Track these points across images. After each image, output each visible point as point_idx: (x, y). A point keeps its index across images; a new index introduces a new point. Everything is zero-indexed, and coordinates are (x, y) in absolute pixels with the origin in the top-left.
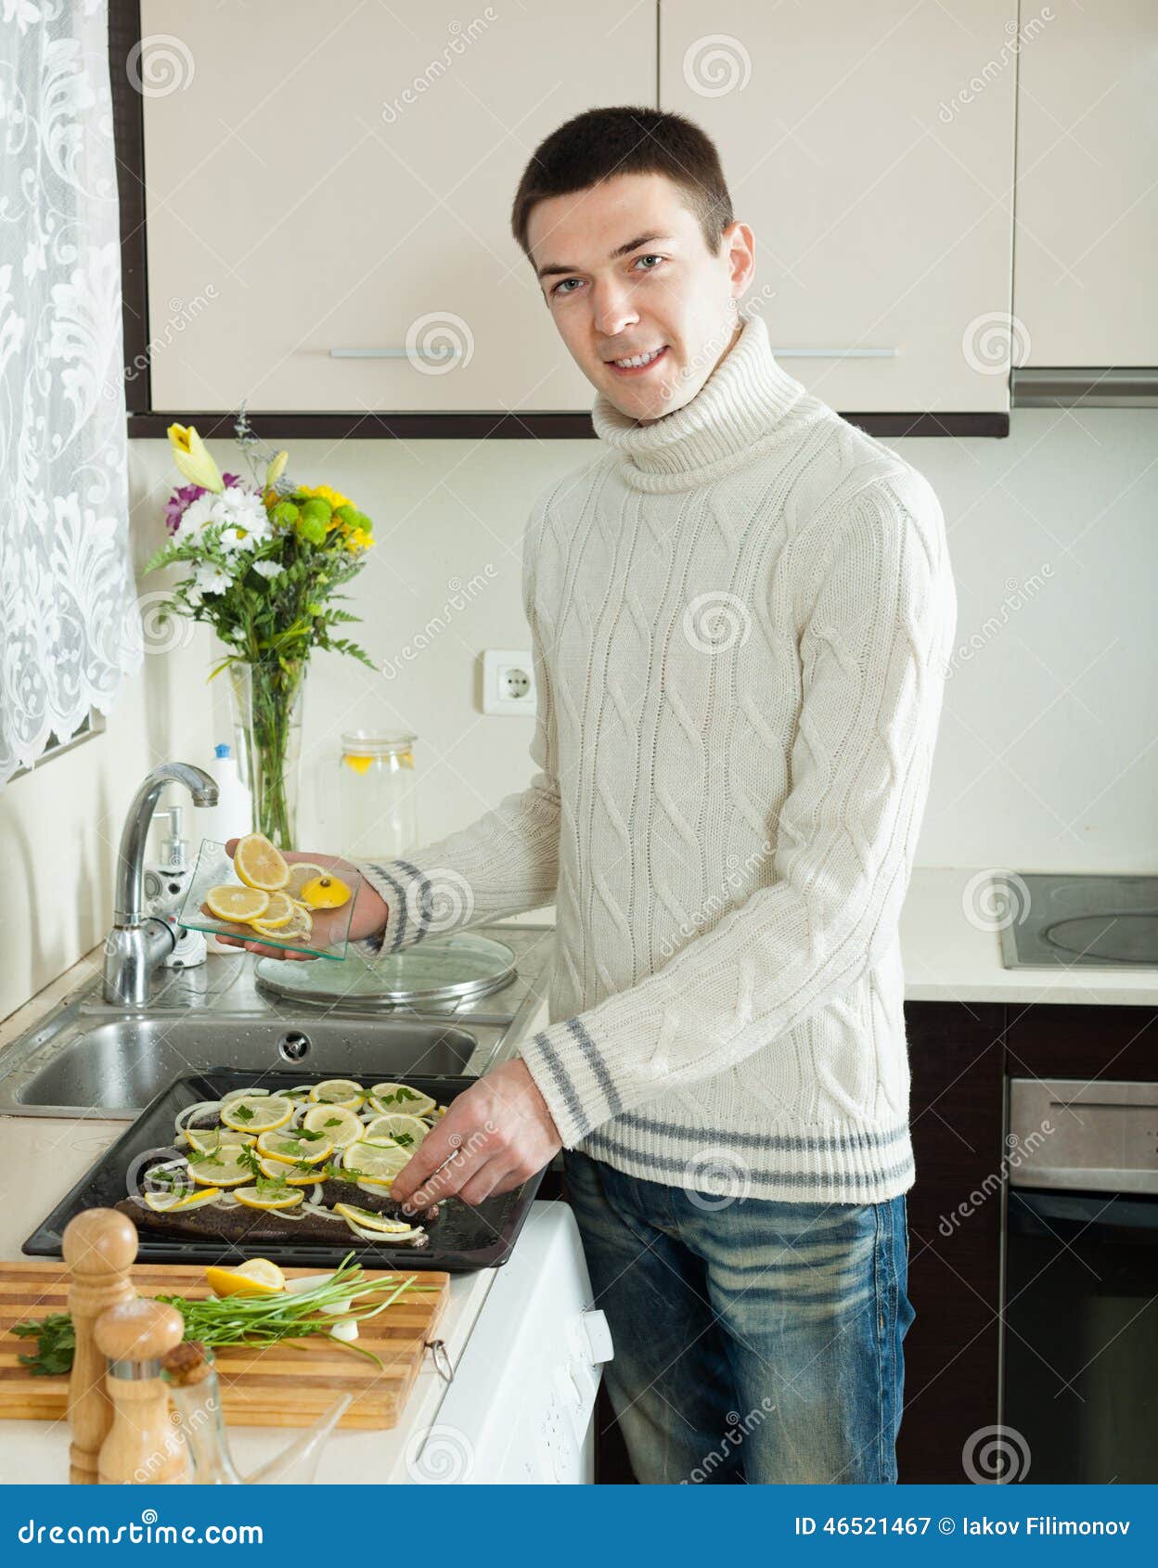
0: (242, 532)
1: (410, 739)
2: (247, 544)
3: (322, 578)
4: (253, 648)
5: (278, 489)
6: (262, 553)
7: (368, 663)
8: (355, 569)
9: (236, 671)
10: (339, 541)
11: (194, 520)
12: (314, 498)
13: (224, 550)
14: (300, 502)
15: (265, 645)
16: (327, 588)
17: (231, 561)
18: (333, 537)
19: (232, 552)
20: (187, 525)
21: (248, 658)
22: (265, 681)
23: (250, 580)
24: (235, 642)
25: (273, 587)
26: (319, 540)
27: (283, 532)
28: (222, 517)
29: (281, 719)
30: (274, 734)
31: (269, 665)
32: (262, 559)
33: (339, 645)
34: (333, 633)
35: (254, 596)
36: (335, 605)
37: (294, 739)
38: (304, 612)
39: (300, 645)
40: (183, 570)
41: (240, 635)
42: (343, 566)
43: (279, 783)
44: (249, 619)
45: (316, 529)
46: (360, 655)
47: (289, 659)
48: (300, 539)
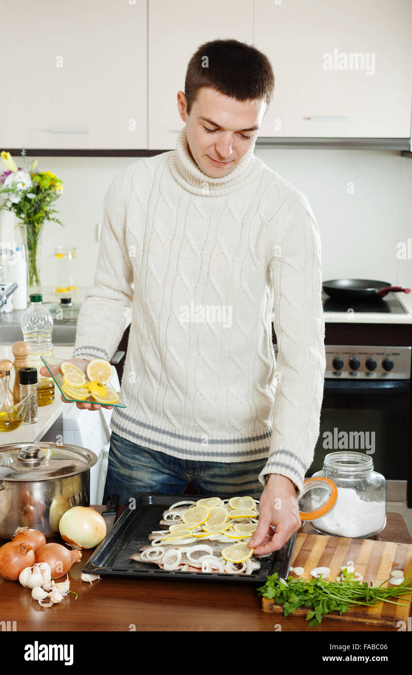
0: (24, 184)
1: (75, 249)
2: (25, 188)
3: (48, 199)
4: (27, 220)
5: (34, 172)
6: (29, 191)
7: (62, 225)
8: (58, 196)
9: (22, 227)
10: (53, 188)
11: (9, 180)
12: (45, 175)
13: (18, 190)
14: (41, 176)
15: (31, 219)
16: (49, 202)
17: (20, 193)
18: (50, 187)
19: (20, 190)
20: (6, 182)
21: (25, 223)
22: (30, 230)
23: (26, 199)
24: (21, 218)
25: (33, 202)
26: (47, 187)
27: (36, 185)
28: (17, 179)
29: (35, 242)
30: (33, 246)
31: (32, 225)
32: (29, 193)
33: (53, 219)
34: (51, 216)
35: (27, 204)
36: (52, 208)
37: (39, 248)
38: (42, 209)
39: (41, 219)
40: (5, 196)
41: (23, 216)
42: (54, 196)
43: (35, 261)
44: (25, 211)
45: (46, 184)
46: (59, 222)
47: (38, 223)
48: (41, 187)
